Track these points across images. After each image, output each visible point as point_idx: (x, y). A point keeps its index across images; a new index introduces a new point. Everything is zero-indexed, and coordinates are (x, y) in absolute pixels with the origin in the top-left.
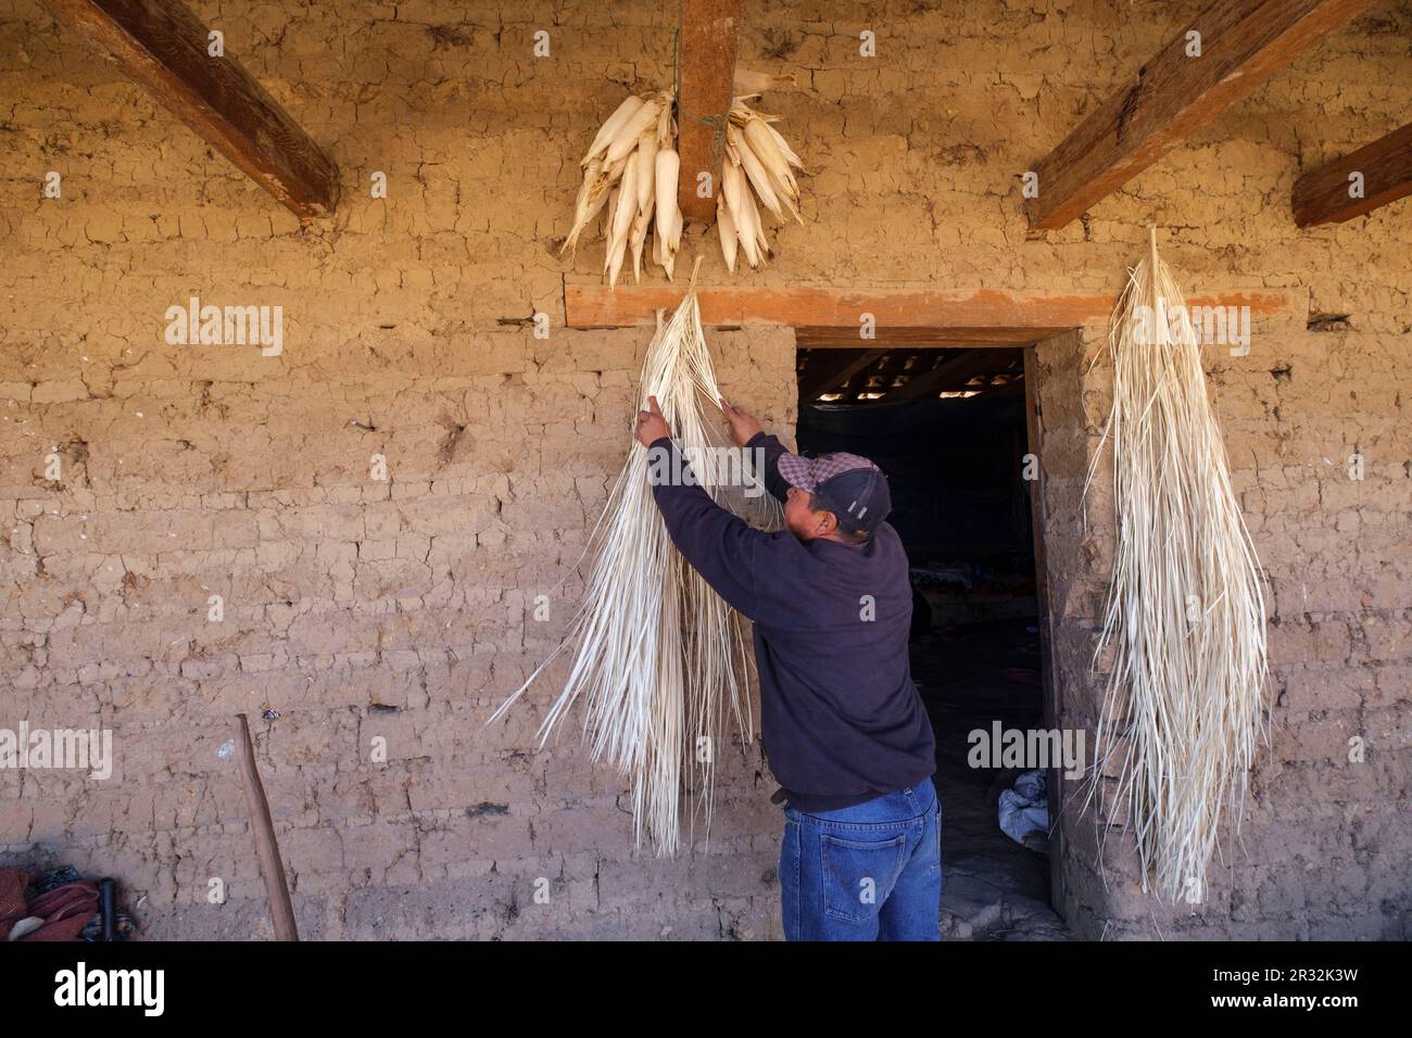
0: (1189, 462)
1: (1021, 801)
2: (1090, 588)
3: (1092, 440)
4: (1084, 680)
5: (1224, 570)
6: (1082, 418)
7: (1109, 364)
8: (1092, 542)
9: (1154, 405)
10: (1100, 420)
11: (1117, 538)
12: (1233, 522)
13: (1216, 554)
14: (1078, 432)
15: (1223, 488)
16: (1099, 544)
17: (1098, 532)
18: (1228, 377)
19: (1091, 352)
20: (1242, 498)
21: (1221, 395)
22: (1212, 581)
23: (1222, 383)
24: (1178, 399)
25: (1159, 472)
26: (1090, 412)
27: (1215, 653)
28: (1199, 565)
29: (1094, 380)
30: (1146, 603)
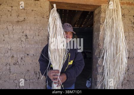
0: (117, 29)
1: (90, 82)
2: (99, 51)
3: (101, 25)
4: (96, 66)
5: (121, 48)
6: (100, 22)
7: (105, 12)
8: (99, 43)
9: (112, 19)
10: (103, 22)
11: (103, 42)
12: (124, 40)
13: (120, 45)
14: (99, 24)
15: (122, 34)
16: (100, 43)
17: (101, 41)
18: (126, 16)
19: (102, 10)
20: (126, 37)
21: (124, 19)
22: (119, 50)
23: (124, 17)
24: (116, 18)
25: (112, 31)
26: (101, 21)
27: (118, 63)
28: (117, 47)
29: (102, 15)
30: (107, 54)
